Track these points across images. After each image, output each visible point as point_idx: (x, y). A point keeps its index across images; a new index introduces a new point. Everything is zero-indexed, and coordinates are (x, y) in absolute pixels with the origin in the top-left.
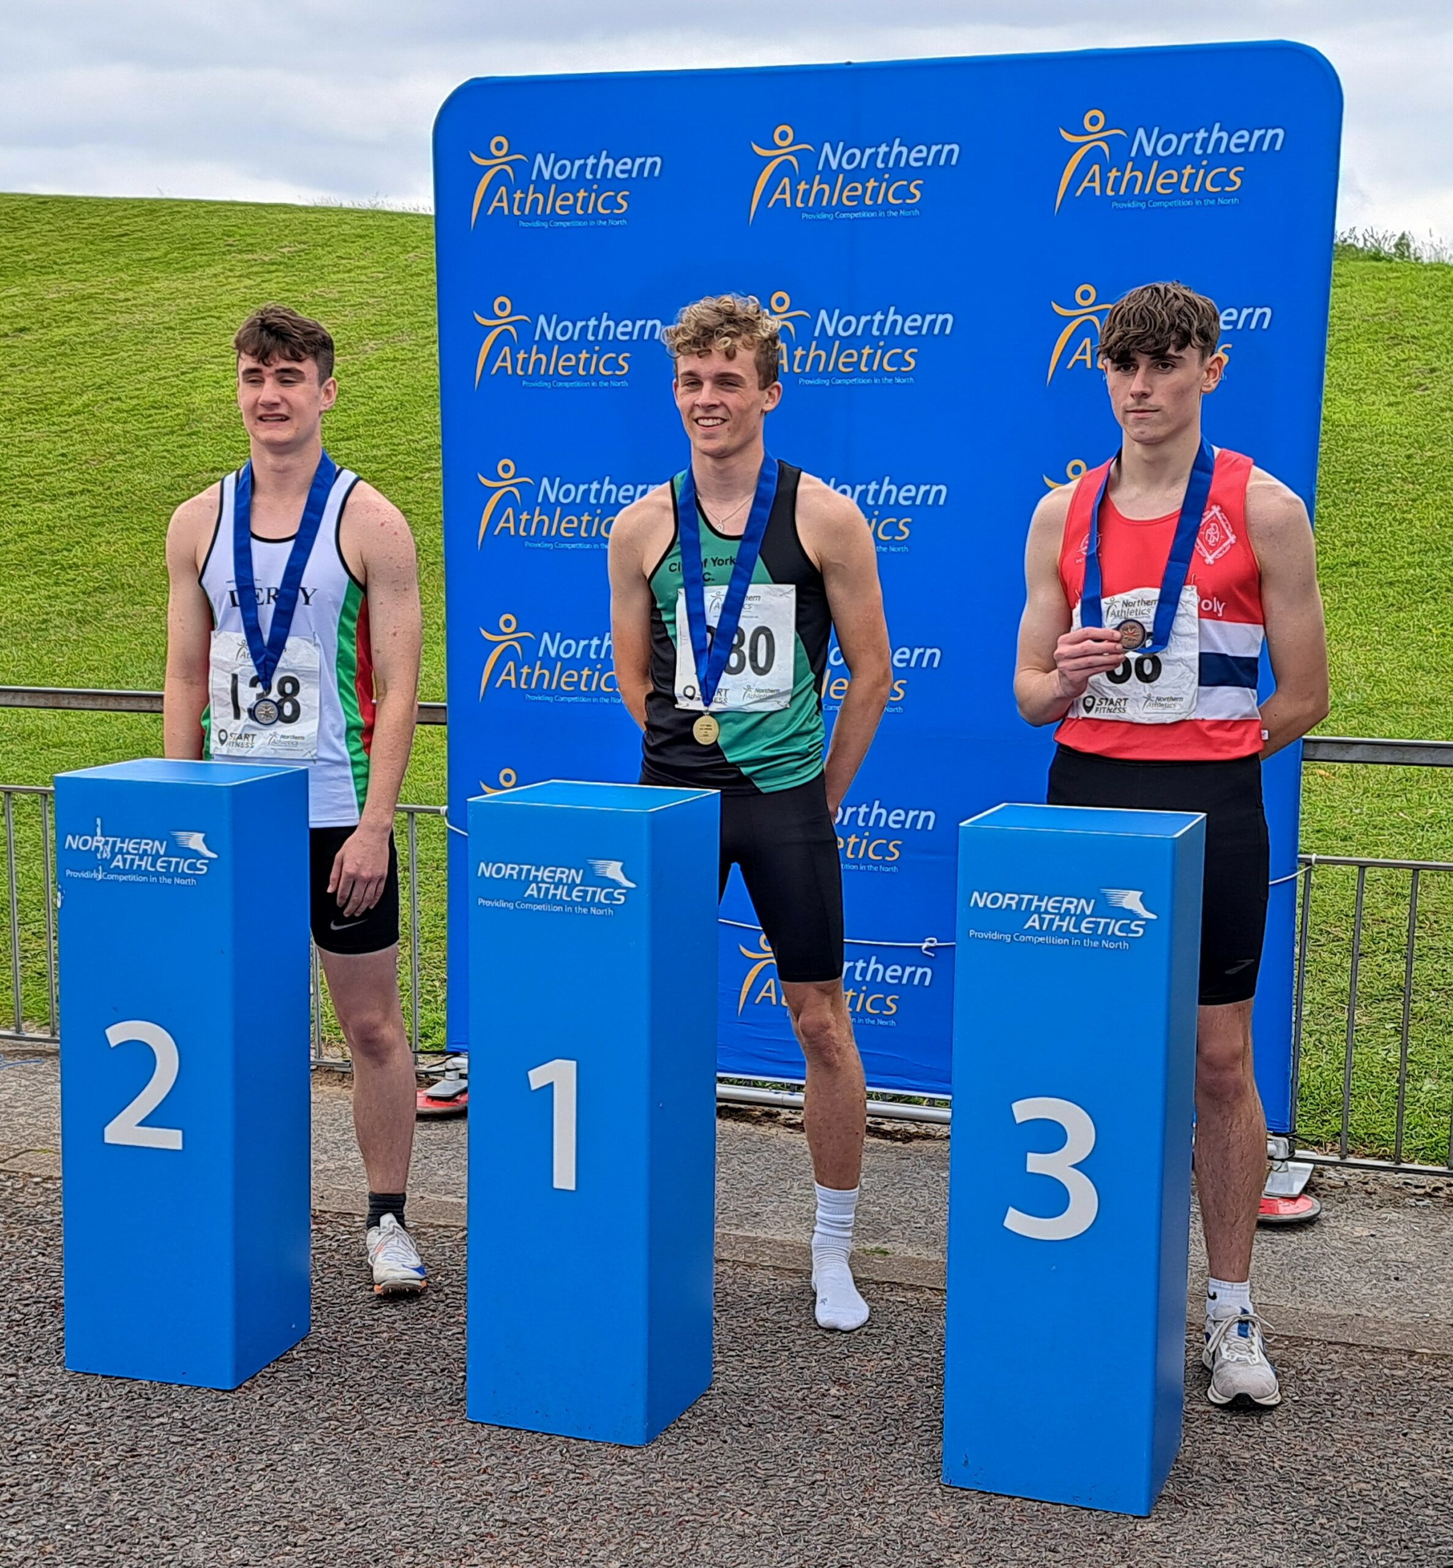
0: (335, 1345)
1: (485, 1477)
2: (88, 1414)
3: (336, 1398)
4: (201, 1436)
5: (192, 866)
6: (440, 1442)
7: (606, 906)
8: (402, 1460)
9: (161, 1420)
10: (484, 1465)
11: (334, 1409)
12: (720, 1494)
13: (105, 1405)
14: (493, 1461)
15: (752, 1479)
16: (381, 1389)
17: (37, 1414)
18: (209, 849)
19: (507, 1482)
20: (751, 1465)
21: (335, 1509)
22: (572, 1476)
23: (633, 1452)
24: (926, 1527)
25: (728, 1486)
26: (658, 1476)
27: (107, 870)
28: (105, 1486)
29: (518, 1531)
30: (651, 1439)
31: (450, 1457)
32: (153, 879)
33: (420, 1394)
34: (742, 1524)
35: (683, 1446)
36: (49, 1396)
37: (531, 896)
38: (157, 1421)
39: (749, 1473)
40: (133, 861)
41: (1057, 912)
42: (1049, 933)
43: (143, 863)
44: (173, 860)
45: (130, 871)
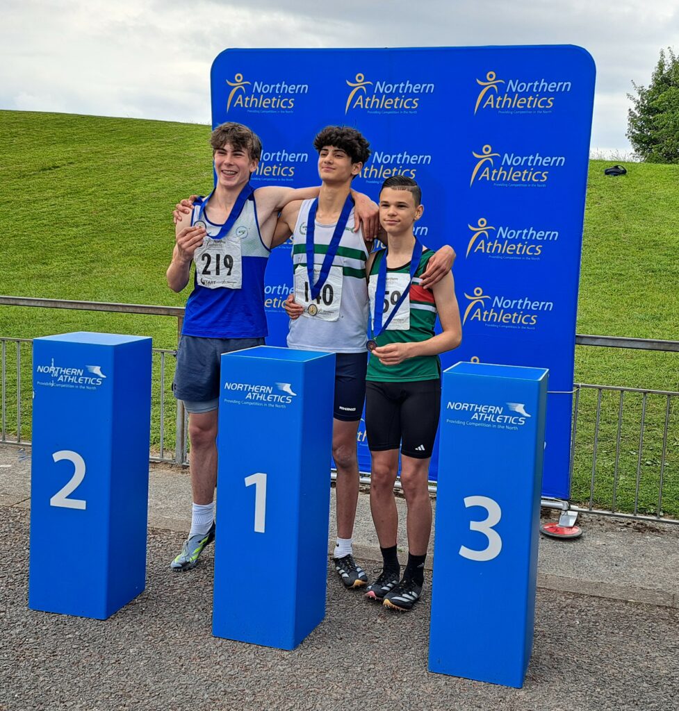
0: (155, 596)
1: (218, 667)
2: (36, 633)
3: (153, 624)
4: (87, 644)
5: (94, 381)
6: (199, 647)
7: (282, 404)
8: (180, 658)
9: (70, 636)
10: (219, 660)
11: (151, 630)
12: (327, 676)
13: (44, 628)
14: (223, 658)
15: (342, 668)
16: (174, 619)
17: (12, 632)
18: (103, 373)
19: (228, 669)
20: (341, 660)
21: (145, 685)
22: (259, 666)
23: (287, 653)
24: (420, 694)
25: (330, 671)
26: (299, 666)
27: (56, 382)
28: (38, 672)
29: (231, 697)
30: (295, 646)
31: (203, 656)
32: (77, 387)
33: (192, 621)
34: (336, 693)
35: (310, 650)
36: (19, 623)
37: (248, 398)
38: (67, 637)
39: (340, 665)
40: (68, 378)
41: (485, 413)
42: (482, 421)
43: (72, 379)
44: (87, 378)
45: (67, 383)
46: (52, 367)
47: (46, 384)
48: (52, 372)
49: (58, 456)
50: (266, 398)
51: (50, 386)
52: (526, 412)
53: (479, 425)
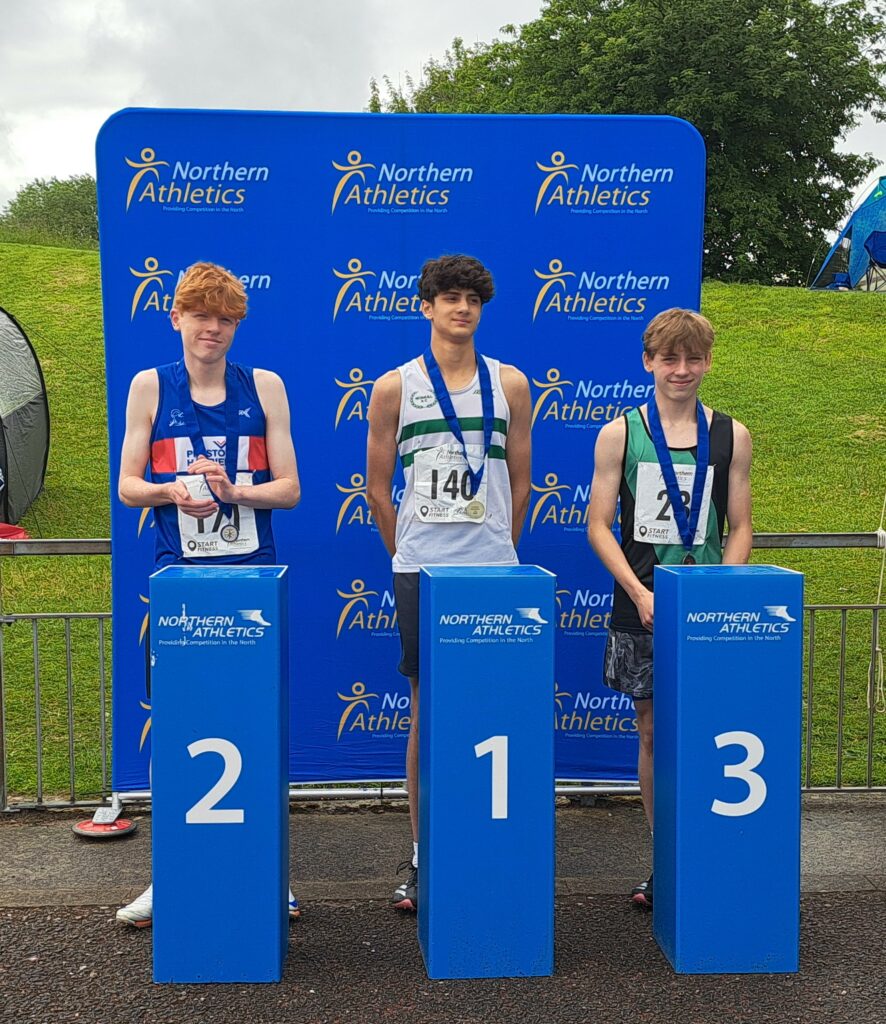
5: (252, 632)
7: (528, 636)
18: (265, 620)
27: (190, 638)
32: (224, 642)
37: (477, 634)
40: (209, 631)
41: (738, 622)
42: (734, 634)
43: (217, 632)
44: (239, 629)
45: (207, 638)
46: (184, 619)
47: (176, 643)
48: (183, 624)
49: (196, 749)
50: (503, 631)
51: (179, 645)
52: (790, 616)
53: (730, 639)
